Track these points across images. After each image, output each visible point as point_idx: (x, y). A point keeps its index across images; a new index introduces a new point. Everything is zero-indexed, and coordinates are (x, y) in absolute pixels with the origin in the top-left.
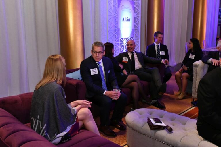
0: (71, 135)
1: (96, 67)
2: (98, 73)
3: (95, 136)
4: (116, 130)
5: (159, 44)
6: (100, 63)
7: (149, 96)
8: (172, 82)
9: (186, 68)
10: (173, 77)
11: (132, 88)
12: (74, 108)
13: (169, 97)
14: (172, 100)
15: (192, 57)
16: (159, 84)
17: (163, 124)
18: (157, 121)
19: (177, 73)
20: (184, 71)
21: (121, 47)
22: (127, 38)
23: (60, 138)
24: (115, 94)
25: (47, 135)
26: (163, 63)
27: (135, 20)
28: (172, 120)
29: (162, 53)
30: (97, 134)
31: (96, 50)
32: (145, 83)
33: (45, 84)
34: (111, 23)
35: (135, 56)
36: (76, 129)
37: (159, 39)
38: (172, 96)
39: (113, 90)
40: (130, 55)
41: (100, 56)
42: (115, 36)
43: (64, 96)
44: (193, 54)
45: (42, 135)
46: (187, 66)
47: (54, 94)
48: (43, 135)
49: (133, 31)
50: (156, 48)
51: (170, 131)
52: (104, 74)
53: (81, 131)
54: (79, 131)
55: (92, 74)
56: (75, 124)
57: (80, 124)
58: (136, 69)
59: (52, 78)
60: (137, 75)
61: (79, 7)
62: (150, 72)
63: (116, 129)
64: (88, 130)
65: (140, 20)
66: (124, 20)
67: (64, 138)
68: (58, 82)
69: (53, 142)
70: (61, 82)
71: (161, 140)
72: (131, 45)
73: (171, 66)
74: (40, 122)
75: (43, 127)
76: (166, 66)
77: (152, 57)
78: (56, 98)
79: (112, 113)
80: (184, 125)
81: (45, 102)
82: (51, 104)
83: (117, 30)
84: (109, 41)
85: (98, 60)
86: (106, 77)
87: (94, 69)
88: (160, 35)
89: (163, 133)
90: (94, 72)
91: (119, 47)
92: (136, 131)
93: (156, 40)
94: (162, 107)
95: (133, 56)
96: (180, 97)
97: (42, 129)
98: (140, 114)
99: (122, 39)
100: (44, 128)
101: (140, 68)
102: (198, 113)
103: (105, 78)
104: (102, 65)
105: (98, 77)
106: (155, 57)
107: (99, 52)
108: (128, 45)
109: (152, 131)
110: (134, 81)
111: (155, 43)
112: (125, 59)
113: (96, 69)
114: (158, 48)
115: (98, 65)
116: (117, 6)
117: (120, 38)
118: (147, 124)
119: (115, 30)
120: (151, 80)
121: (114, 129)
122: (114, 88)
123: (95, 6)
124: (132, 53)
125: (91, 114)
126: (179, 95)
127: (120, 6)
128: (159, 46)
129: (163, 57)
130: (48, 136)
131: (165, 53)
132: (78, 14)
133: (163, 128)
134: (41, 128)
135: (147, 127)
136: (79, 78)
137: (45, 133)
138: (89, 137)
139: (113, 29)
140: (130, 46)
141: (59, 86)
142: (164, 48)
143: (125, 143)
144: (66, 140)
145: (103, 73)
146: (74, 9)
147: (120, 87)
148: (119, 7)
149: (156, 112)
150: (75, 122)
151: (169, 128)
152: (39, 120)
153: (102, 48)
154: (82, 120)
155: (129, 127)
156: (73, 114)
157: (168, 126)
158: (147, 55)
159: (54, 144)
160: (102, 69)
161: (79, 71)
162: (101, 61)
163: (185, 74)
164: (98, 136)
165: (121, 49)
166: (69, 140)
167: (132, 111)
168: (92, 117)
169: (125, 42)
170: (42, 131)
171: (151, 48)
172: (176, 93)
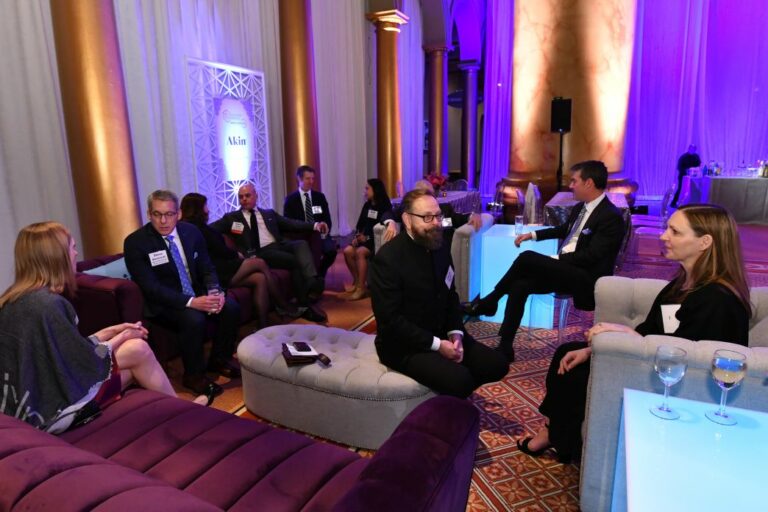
0: (101, 407)
1: (162, 246)
2: (167, 261)
3: (161, 399)
4: (222, 380)
5: (309, 192)
6: (172, 237)
7: (294, 300)
8: (339, 267)
9: (363, 238)
10: (340, 257)
11: (253, 287)
12: (105, 343)
13: (335, 297)
14: (340, 304)
15: (373, 214)
16: (311, 272)
17: (313, 353)
18: (302, 347)
19: (349, 249)
20: (360, 244)
21: (230, 200)
22: (242, 182)
23: (71, 417)
24: (213, 301)
25: (35, 416)
26: (317, 231)
27: (257, 142)
28: (333, 341)
29: (317, 210)
30: (170, 394)
31: (157, 209)
32: (281, 273)
33: (17, 297)
34: (203, 150)
35: (259, 218)
36: (113, 389)
37: (307, 181)
38: (340, 295)
39: (207, 295)
40: (247, 217)
41: (171, 221)
42: (215, 177)
43: (72, 321)
44: (374, 209)
45: (21, 416)
46: (365, 234)
47: (44, 318)
48: (24, 418)
49: (254, 165)
50: (304, 199)
51: (326, 363)
52: (185, 262)
53: (127, 393)
54: (122, 394)
55: (153, 265)
56: (109, 378)
57: (125, 376)
58: (261, 246)
59: (36, 281)
60: (264, 259)
61: (118, 111)
62: (291, 250)
63: (221, 377)
64: (144, 388)
65: (267, 141)
66: (232, 141)
67: (81, 416)
68: (53, 288)
69: (53, 428)
70: (61, 288)
71: (309, 385)
72: (248, 195)
73: (341, 234)
74: (13, 387)
75: (20, 399)
76: (324, 236)
77: (296, 218)
78: (50, 328)
79: (209, 346)
80: (355, 348)
81: (21, 340)
82: (39, 342)
83: (218, 166)
84: (200, 187)
85: (167, 232)
86: (189, 266)
87: (160, 252)
88: (308, 174)
89: (312, 370)
90: (158, 258)
91: (226, 201)
92: (259, 374)
93: (301, 184)
94: (321, 320)
95: (253, 218)
96: (355, 296)
97: (18, 404)
98: (269, 338)
99: (230, 182)
100: (24, 400)
101: (272, 244)
102: (374, 318)
103: (187, 270)
104: (177, 241)
105: (169, 269)
106: (303, 219)
107: (166, 214)
108: (241, 197)
109: (292, 369)
110: (258, 271)
111: (300, 190)
112: (237, 227)
113: (164, 252)
114: (308, 199)
115: (167, 243)
116: (212, 113)
117: (224, 182)
118: (282, 357)
119: (214, 165)
120: (293, 266)
121: (217, 378)
122: (211, 289)
123: (161, 111)
124: (252, 212)
125: (149, 351)
126: (354, 291)
127: (221, 112)
128: (310, 196)
129: (318, 218)
130: (38, 418)
131: (323, 209)
132: (118, 127)
133: (312, 360)
134: (16, 401)
135: (282, 362)
136: (125, 276)
137: (30, 412)
138: (147, 404)
139: (209, 160)
140: (245, 198)
141: (57, 297)
142: (319, 199)
143: (242, 404)
144: (88, 419)
145: (181, 259)
146: (107, 115)
147: (224, 286)
148: (217, 113)
149: (302, 329)
150: (110, 375)
151: (323, 358)
152: (9, 383)
153: (173, 203)
154: (130, 368)
155: (245, 367)
156: (103, 357)
157: (321, 355)
158: (285, 215)
159: (53, 433)
160: (177, 251)
161: (122, 261)
162: (174, 233)
163: (363, 249)
164: (170, 397)
165: (229, 206)
166: (96, 418)
167: (252, 335)
168: (154, 358)
169: (236, 190)
170: (19, 409)
171: (292, 201)
172: (349, 288)
